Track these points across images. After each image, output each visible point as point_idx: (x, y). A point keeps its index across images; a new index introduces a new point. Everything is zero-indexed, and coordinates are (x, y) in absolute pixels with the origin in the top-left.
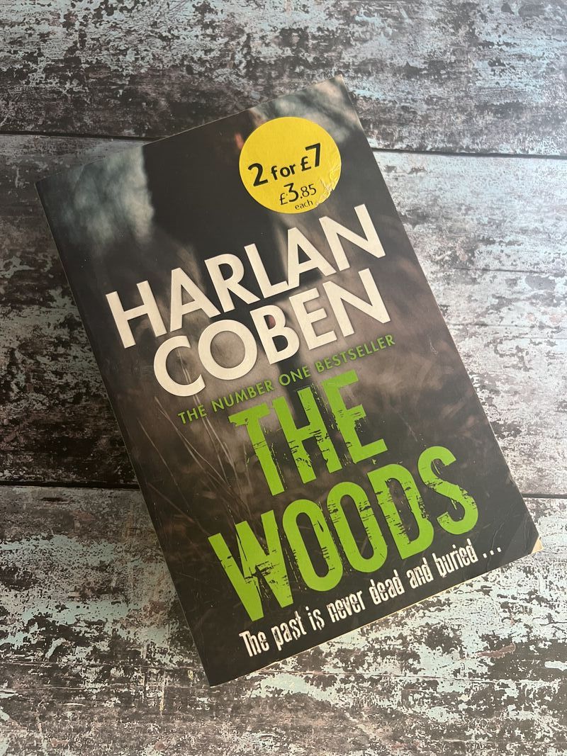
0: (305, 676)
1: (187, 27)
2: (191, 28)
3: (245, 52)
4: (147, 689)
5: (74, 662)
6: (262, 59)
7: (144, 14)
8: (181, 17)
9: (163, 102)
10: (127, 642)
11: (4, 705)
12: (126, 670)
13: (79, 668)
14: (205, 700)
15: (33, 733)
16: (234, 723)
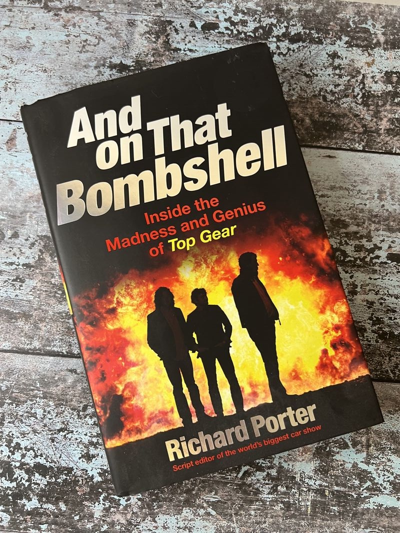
0: (397, 497)
1: (322, 68)
2: (326, 69)
3: (361, 87)
4: (300, 500)
5: (256, 481)
6: (372, 92)
7: (294, 58)
8: (319, 61)
9: (307, 121)
10: (288, 471)
11: (212, 506)
12: (287, 487)
13: (258, 485)
14: (336, 508)
15: (230, 523)
16: (353, 523)
